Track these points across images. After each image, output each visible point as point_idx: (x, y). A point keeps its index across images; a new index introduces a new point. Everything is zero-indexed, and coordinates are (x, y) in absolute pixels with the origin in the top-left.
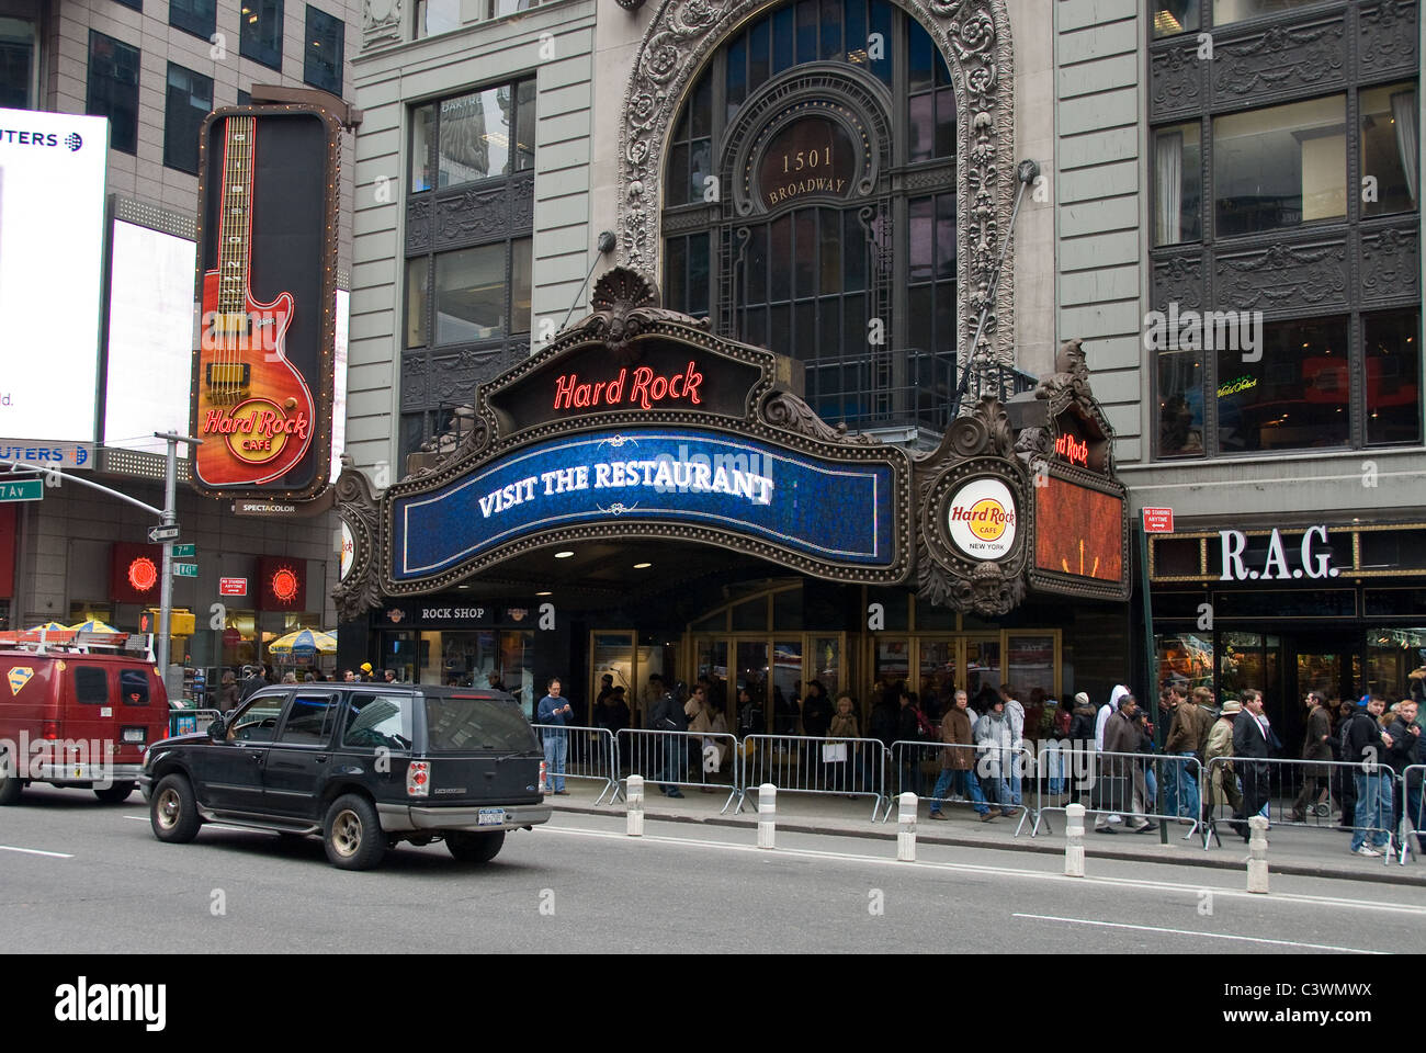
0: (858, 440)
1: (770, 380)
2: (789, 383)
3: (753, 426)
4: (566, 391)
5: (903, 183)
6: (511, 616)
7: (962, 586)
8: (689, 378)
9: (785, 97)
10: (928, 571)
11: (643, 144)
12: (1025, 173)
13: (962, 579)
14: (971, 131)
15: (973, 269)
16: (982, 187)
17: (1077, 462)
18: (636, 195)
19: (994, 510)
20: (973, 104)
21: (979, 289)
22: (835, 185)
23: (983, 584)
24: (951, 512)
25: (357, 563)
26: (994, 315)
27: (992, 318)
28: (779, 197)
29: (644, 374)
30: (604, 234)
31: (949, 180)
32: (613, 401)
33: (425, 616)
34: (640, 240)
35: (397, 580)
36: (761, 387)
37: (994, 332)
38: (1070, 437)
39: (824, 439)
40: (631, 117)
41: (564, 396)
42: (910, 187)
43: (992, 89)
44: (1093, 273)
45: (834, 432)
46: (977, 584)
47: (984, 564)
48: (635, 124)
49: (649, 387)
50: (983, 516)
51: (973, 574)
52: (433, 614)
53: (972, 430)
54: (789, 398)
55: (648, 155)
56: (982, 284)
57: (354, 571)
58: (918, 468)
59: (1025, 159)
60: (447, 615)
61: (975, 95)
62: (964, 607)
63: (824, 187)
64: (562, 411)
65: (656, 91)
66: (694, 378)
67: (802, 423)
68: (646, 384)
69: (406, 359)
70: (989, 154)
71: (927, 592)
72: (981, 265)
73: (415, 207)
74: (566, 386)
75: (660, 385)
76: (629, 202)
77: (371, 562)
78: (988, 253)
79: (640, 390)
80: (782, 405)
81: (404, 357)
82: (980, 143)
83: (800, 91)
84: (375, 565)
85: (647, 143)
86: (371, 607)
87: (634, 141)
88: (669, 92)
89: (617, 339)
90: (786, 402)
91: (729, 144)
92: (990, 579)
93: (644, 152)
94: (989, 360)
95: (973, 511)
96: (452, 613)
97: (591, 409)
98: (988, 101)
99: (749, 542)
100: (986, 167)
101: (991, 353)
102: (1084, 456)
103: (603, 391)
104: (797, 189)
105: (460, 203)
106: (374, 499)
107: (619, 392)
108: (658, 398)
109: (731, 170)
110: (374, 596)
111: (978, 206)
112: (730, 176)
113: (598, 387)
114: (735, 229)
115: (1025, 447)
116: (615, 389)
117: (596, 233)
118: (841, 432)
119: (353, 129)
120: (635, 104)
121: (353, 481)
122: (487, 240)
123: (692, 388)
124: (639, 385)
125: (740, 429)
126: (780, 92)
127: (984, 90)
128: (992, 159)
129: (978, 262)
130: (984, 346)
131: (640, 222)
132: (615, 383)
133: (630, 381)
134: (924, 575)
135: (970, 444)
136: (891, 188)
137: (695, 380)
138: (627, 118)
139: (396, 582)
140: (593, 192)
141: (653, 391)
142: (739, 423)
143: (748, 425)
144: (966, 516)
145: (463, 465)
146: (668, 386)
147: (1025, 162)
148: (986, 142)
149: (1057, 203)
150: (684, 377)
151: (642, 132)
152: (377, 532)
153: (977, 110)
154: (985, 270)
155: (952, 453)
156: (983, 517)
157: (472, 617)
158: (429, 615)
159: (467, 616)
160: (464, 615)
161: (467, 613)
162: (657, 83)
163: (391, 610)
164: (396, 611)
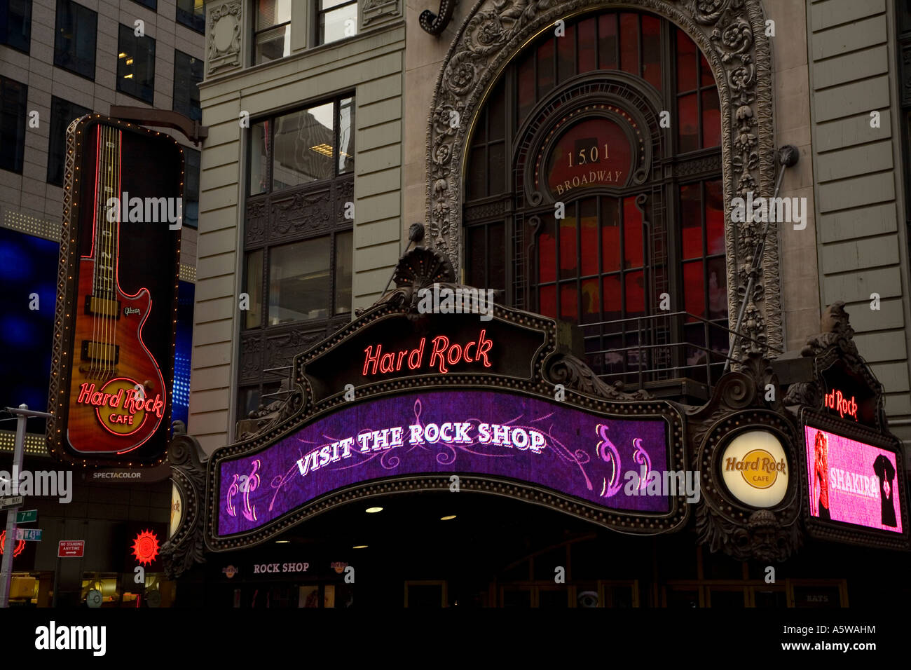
0: (634, 397)
1: (553, 344)
2: (570, 347)
3: (538, 386)
4: (372, 359)
5: (674, 172)
6: (334, 569)
7: (738, 535)
8: (481, 344)
9: (567, 102)
10: (705, 519)
11: (446, 147)
12: (785, 157)
13: (738, 527)
14: (734, 123)
15: (741, 244)
16: (745, 171)
17: (847, 415)
18: (441, 190)
19: (764, 459)
20: (735, 99)
21: (747, 262)
22: (614, 176)
23: (759, 532)
24: (725, 464)
25: (185, 521)
26: (761, 284)
27: (759, 287)
28: (565, 189)
29: (442, 342)
30: (414, 225)
31: (716, 167)
32: (415, 366)
33: (256, 571)
34: (445, 229)
35: (220, 536)
36: (545, 350)
37: (762, 300)
38: (839, 393)
39: (602, 396)
40: (436, 125)
41: (371, 364)
42: (680, 175)
43: (751, 85)
44: (854, 243)
45: (612, 389)
46: (753, 531)
47: (759, 512)
48: (439, 131)
49: (445, 354)
50: (754, 465)
51: (748, 522)
52: (263, 569)
53: (738, 384)
54: (569, 360)
55: (451, 156)
56: (749, 258)
57: (181, 529)
58: (690, 421)
59: (786, 145)
60: (276, 570)
61: (736, 91)
62: (742, 555)
63: (604, 179)
64: (370, 377)
65: (457, 101)
66: (485, 346)
67: (581, 382)
68: (443, 350)
69: (244, 339)
70: (751, 142)
71: (705, 540)
72: (747, 240)
73: (252, 207)
74: (373, 355)
75: (455, 351)
76: (435, 198)
77: (197, 521)
78: (753, 229)
79: (438, 356)
80: (564, 366)
81: (242, 337)
82: (742, 133)
83: (580, 96)
84: (201, 524)
85: (449, 146)
86: (194, 562)
87: (439, 145)
88: (468, 103)
89: (413, 311)
90: (567, 364)
91: (520, 144)
92: (765, 527)
93: (447, 154)
94: (758, 325)
95: (745, 461)
96: (280, 568)
97: (395, 374)
98: (748, 96)
99: (537, 493)
100: (748, 153)
101: (760, 319)
102: (854, 411)
103: (406, 358)
104: (581, 181)
105: (291, 203)
106: (202, 461)
107: (420, 360)
108: (453, 363)
109: (522, 166)
110: (198, 552)
111: (742, 188)
112: (522, 172)
113: (403, 354)
114: (527, 218)
115: (794, 401)
116: (416, 355)
117: (407, 225)
118: (618, 389)
119: (200, 143)
120: (439, 114)
121: (183, 445)
122: (314, 234)
123: (484, 353)
124: (438, 353)
125: (527, 389)
126: (563, 99)
127: (744, 86)
128: (754, 146)
129: (744, 238)
130: (753, 312)
131: (444, 215)
132: (418, 351)
134: (702, 523)
135: (740, 398)
136: (663, 177)
137: (486, 346)
138: (432, 126)
139: (219, 539)
140: (404, 190)
141: (450, 357)
142: (526, 383)
143: (534, 385)
144: (739, 467)
145: (282, 428)
146: (462, 352)
147: (785, 147)
148: (748, 132)
149: (816, 183)
150: (477, 343)
151: (445, 137)
152: (203, 492)
153: (738, 104)
154: (751, 245)
155: (721, 407)
156: (754, 467)
157: (298, 570)
158: (259, 570)
159: (294, 570)
160: (292, 569)
161: (293, 567)
162: (458, 95)
163: (226, 567)
164: (230, 567)
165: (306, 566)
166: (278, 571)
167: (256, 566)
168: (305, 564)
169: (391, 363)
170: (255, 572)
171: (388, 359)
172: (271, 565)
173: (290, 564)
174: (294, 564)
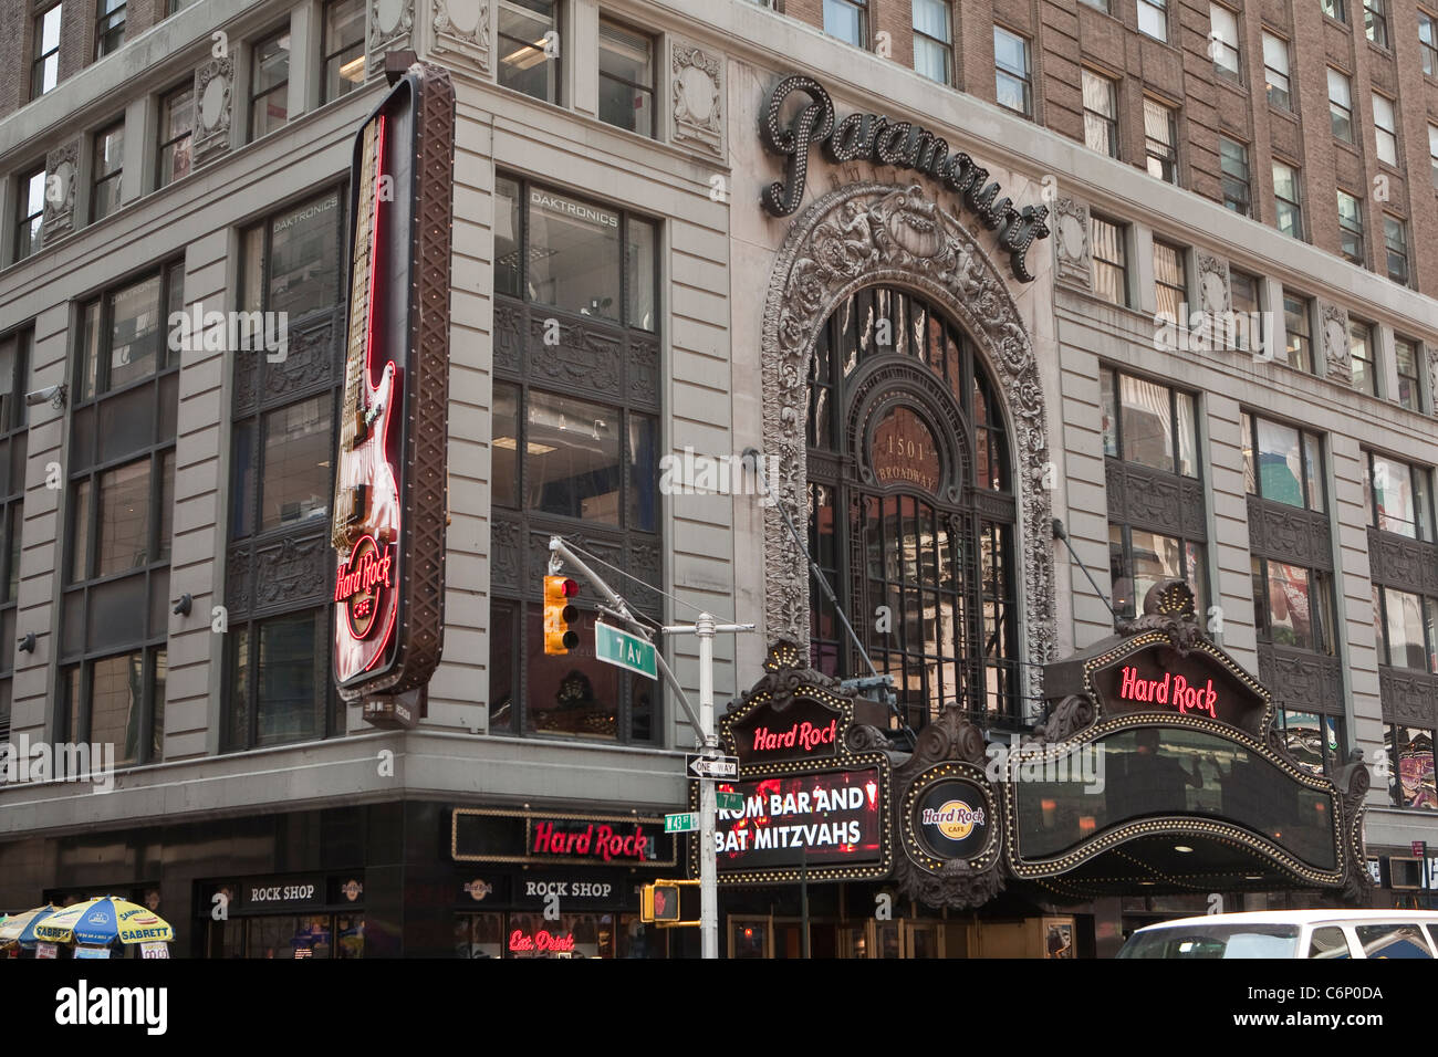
1: (1270, 712)
3: (1262, 747)
4: (1129, 682)
5: (979, 503)
14: (1031, 480)
16: (1040, 531)
18: (788, 422)
20: (1031, 458)
21: (1042, 620)
26: (1051, 644)
27: (1050, 647)
29: (1181, 682)
32: (1162, 701)
33: (531, 891)
34: (795, 475)
36: (1265, 716)
40: (783, 334)
41: (1128, 687)
43: (1041, 451)
49: (1184, 695)
59: (1056, 518)
60: (562, 892)
63: (919, 481)
65: (804, 318)
66: (1211, 695)
68: (1182, 691)
73: (502, 311)
74: (1130, 678)
75: (1191, 693)
78: (1047, 590)
79: (1178, 696)
81: (493, 518)
82: (1036, 493)
89: (1183, 647)
91: (853, 403)
96: (568, 889)
98: (1039, 460)
100: (1041, 515)
103: (1156, 688)
107: (1166, 694)
108: (1190, 705)
109: (854, 431)
112: (853, 436)
113: (1153, 685)
114: (862, 494)
116: (1163, 690)
117: (737, 445)
122: (600, 398)
123: (1211, 704)
124: (1178, 693)
127: (1039, 449)
131: (795, 454)
132: (1164, 686)
133: (1172, 684)
136: (973, 505)
137: (1213, 696)
138: (779, 334)
141: (1187, 699)
146: (1196, 697)
147: (1058, 520)
148: (1040, 494)
150: (1206, 692)
151: (792, 355)
153: (1033, 463)
157: (596, 895)
158: (536, 890)
159: (589, 894)
160: (586, 892)
161: (588, 890)
162: (807, 310)
163: (471, 883)
164: (478, 883)
165: (607, 889)
166: (565, 894)
167: (529, 884)
168: (605, 886)
169: (1144, 692)
170: (529, 893)
171: (1141, 686)
172: (554, 884)
173: (583, 885)
174: (589, 885)
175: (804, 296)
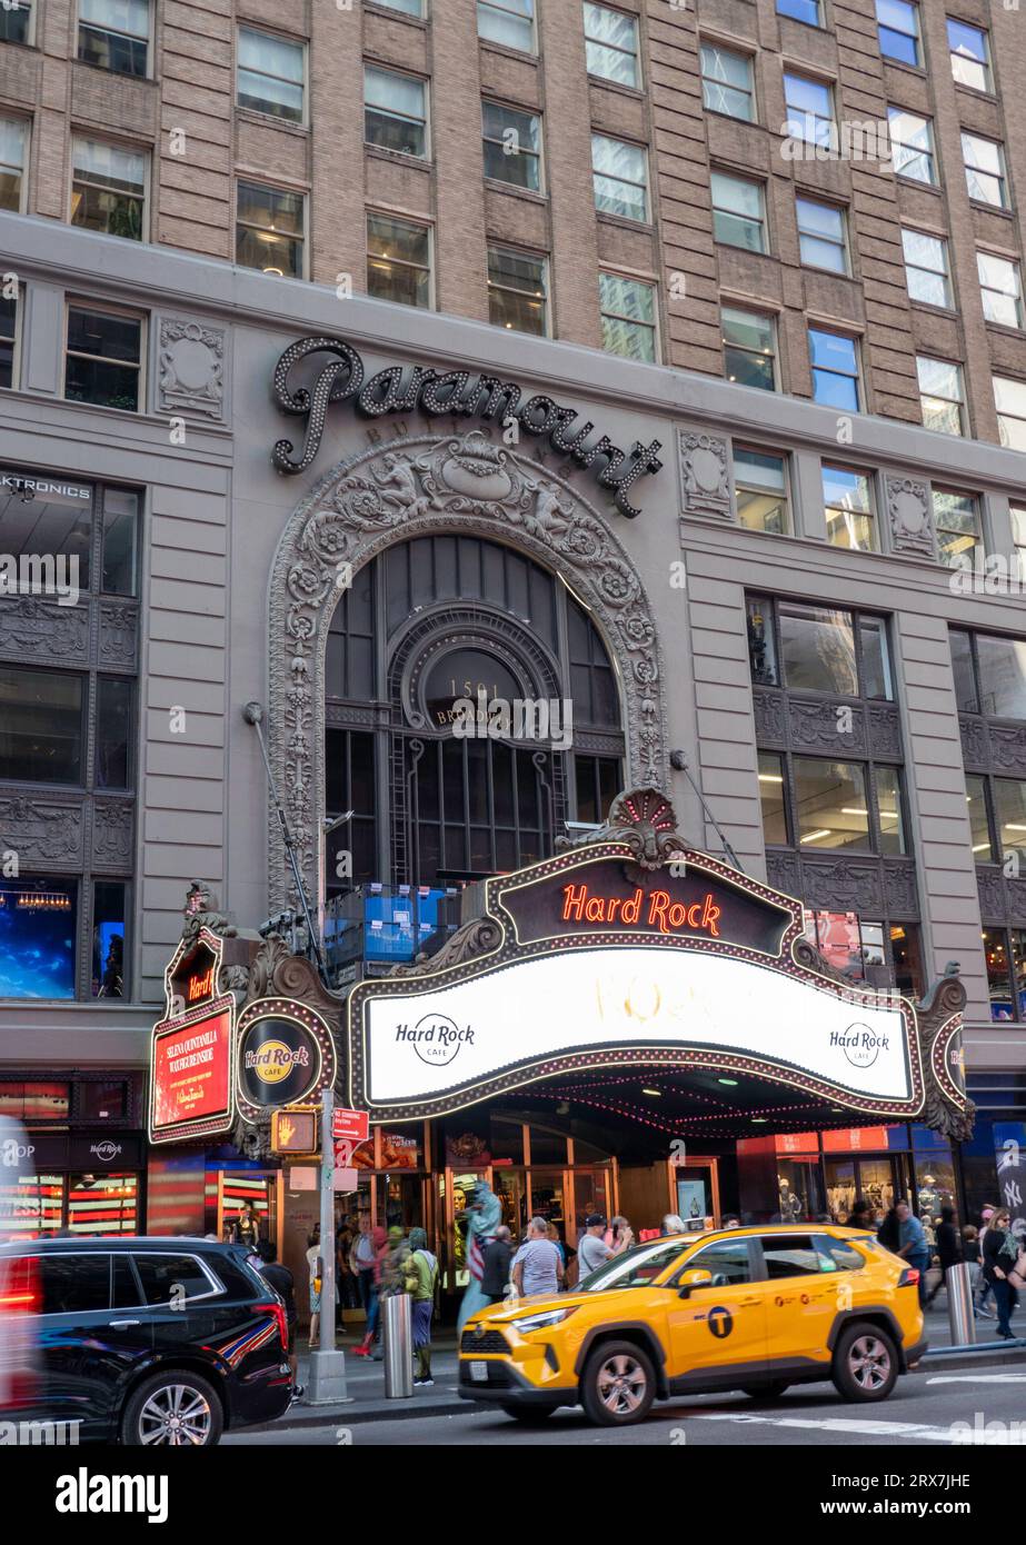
1: (801, 925)
3: (786, 965)
4: (576, 902)
8: (708, 910)
9: (454, 623)
11: (309, 620)
16: (651, 762)
20: (640, 690)
28: (446, 718)
29: (662, 899)
32: (629, 920)
34: (304, 723)
41: (574, 907)
49: (666, 912)
55: (315, 635)
58: (922, 1018)
61: (642, 683)
65: (323, 569)
66: (712, 911)
68: (663, 908)
70: (657, 736)
74: (576, 896)
75: (678, 910)
76: (287, 679)
79: (658, 914)
80: (808, 949)
82: (647, 724)
83: (468, 622)
87: (296, 613)
89: (650, 859)
91: (398, 649)
93: (309, 631)
97: (604, 924)
98: (653, 692)
100: (654, 745)
103: (619, 908)
107: (636, 913)
108: (676, 923)
112: (399, 683)
113: (612, 903)
114: (407, 739)
116: (630, 907)
123: (711, 920)
124: (656, 909)
127: (649, 680)
128: (659, 742)
131: (305, 704)
132: (633, 904)
133: (647, 901)
134: (934, 1108)
137: (715, 912)
138: (286, 586)
140: (232, 650)
141: (671, 916)
143: (780, 963)
146: (685, 914)
148: (651, 724)
150: (703, 907)
151: (306, 607)
153: (643, 695)
162: (325, 561)
169: (600, 912)
171: (595, 905)
175: (325, 548)
